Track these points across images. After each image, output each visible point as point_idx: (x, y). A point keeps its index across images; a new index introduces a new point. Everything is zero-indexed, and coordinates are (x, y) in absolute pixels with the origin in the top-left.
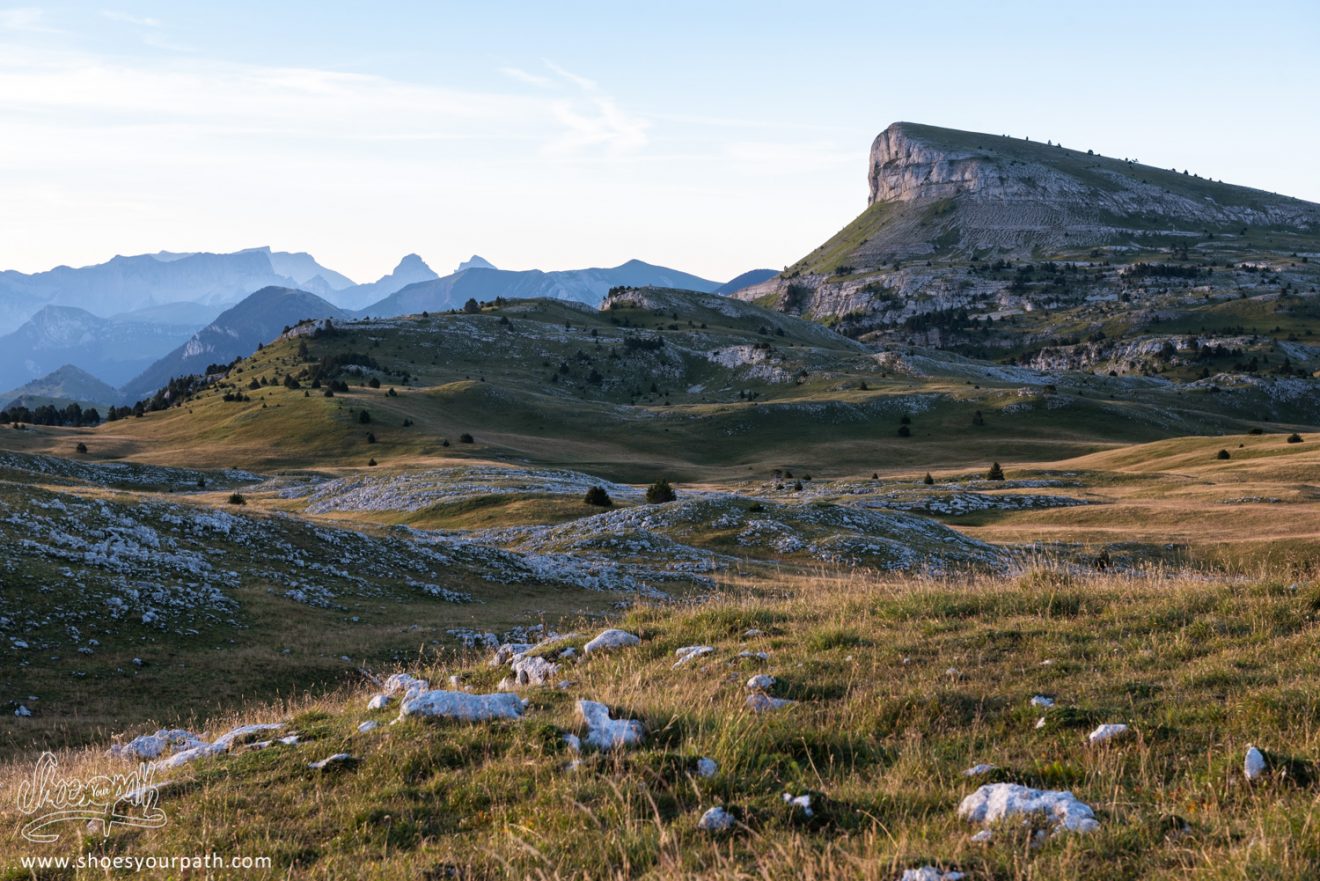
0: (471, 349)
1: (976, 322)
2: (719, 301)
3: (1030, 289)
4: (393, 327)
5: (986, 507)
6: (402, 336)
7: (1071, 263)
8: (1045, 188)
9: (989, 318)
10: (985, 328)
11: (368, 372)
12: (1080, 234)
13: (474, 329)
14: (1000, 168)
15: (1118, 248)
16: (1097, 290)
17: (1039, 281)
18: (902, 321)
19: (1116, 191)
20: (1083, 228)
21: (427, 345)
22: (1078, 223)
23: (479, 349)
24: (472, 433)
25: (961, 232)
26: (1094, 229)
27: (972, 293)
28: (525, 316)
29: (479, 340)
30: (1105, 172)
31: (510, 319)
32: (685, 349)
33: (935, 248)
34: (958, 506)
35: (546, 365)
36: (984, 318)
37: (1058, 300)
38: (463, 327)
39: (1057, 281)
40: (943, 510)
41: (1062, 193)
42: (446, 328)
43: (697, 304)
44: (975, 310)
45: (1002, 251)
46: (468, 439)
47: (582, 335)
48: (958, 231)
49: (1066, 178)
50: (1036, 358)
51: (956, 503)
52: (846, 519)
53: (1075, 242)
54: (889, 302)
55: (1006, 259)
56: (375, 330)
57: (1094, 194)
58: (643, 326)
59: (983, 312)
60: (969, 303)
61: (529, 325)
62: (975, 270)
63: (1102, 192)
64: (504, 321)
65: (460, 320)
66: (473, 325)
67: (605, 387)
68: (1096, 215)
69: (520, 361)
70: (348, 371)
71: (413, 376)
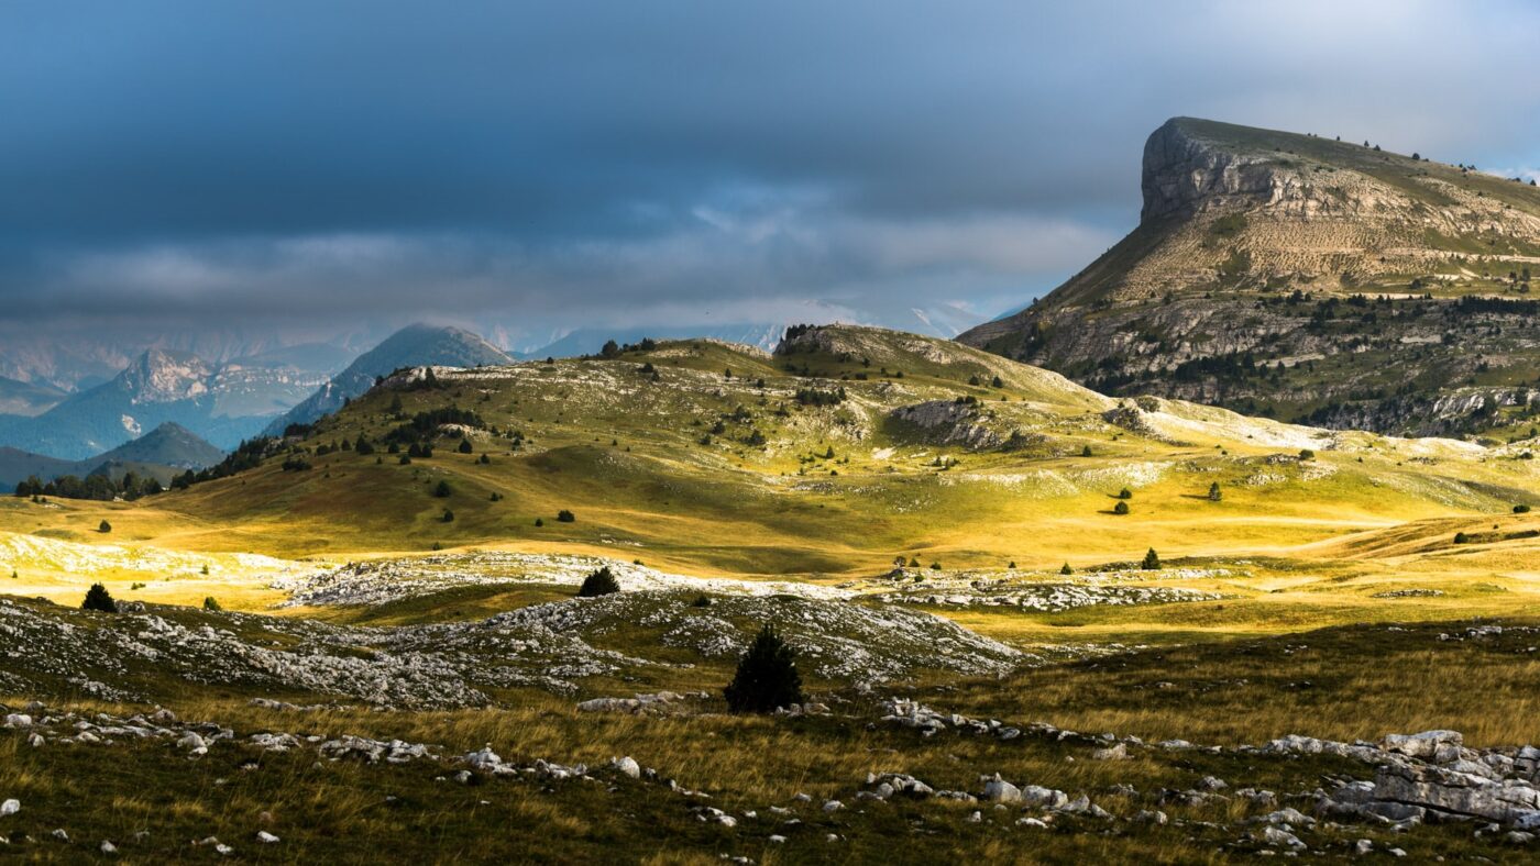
0: (606, 404)
1: (1264, 370)
2: (924, 344)
3: (1332, 328)
4: (509, 376)
5: (1093, 602)
6: (520, 388)
7: (1385, 296)
8: (1357, 202)
9: (1281, 365)
10: (1274, 377)
11: (472, 432)
12: (1399, 260)
13: (610, 378)
14: (1301, 175)
15: (1447, 277)
16: (1415, 330)
17: (1343, 317)
18: (1172, 367)
19: (1445, 205)
20: (1403, 251)
21: (551, 399)
22: (1398, 245)
23: (617, 404)
24: (572, 508)
25: (1253, 255)
26: (1417, 253)
27: (1261, 332)
28: (675, 362)
29: (616, 393)
30: (1433, 181)
31: (655, 367)
32: (874, 404)
33: (1220, 275)
34: (1057, 602)
35: (697, 424)
36: (1274, 364)
37: (1366, 342)
38: (597, 376)
39: (1366, 319)
40: (1038, 606)
41: (1379, 207)
42: (575, 377)
43: (896, 347)
44: (1262, 355)
45: (1302, 279)
46: (566, 517)
47: (745, 386)
48: (1249, 254)
49: (1383, 188)
50: (1334, 415)
51: (1056, 598)
52: (807, 616)
53: (1394, 268)
54: (1157, 344)
55: (1305, 289)
56: (487, 380)
57: (1418, 210)
58: (826, 375)
59: (1273, 357)
60: (1257, 345)
61: (679, 374)
62: (1264, 304)
63: (1429, 207)
64: (648, 368)
65: (594, 368)
66: (610, 374)
67: (770, 452)
68: (1420, 235)
69: (666, 418)
70: (446, 432)
71: (527, 438)
